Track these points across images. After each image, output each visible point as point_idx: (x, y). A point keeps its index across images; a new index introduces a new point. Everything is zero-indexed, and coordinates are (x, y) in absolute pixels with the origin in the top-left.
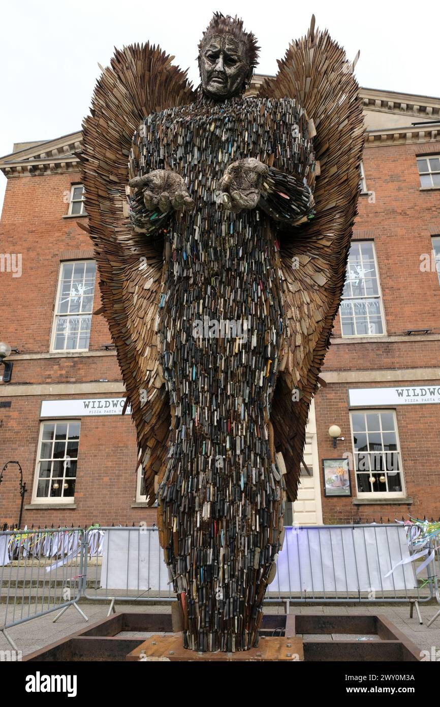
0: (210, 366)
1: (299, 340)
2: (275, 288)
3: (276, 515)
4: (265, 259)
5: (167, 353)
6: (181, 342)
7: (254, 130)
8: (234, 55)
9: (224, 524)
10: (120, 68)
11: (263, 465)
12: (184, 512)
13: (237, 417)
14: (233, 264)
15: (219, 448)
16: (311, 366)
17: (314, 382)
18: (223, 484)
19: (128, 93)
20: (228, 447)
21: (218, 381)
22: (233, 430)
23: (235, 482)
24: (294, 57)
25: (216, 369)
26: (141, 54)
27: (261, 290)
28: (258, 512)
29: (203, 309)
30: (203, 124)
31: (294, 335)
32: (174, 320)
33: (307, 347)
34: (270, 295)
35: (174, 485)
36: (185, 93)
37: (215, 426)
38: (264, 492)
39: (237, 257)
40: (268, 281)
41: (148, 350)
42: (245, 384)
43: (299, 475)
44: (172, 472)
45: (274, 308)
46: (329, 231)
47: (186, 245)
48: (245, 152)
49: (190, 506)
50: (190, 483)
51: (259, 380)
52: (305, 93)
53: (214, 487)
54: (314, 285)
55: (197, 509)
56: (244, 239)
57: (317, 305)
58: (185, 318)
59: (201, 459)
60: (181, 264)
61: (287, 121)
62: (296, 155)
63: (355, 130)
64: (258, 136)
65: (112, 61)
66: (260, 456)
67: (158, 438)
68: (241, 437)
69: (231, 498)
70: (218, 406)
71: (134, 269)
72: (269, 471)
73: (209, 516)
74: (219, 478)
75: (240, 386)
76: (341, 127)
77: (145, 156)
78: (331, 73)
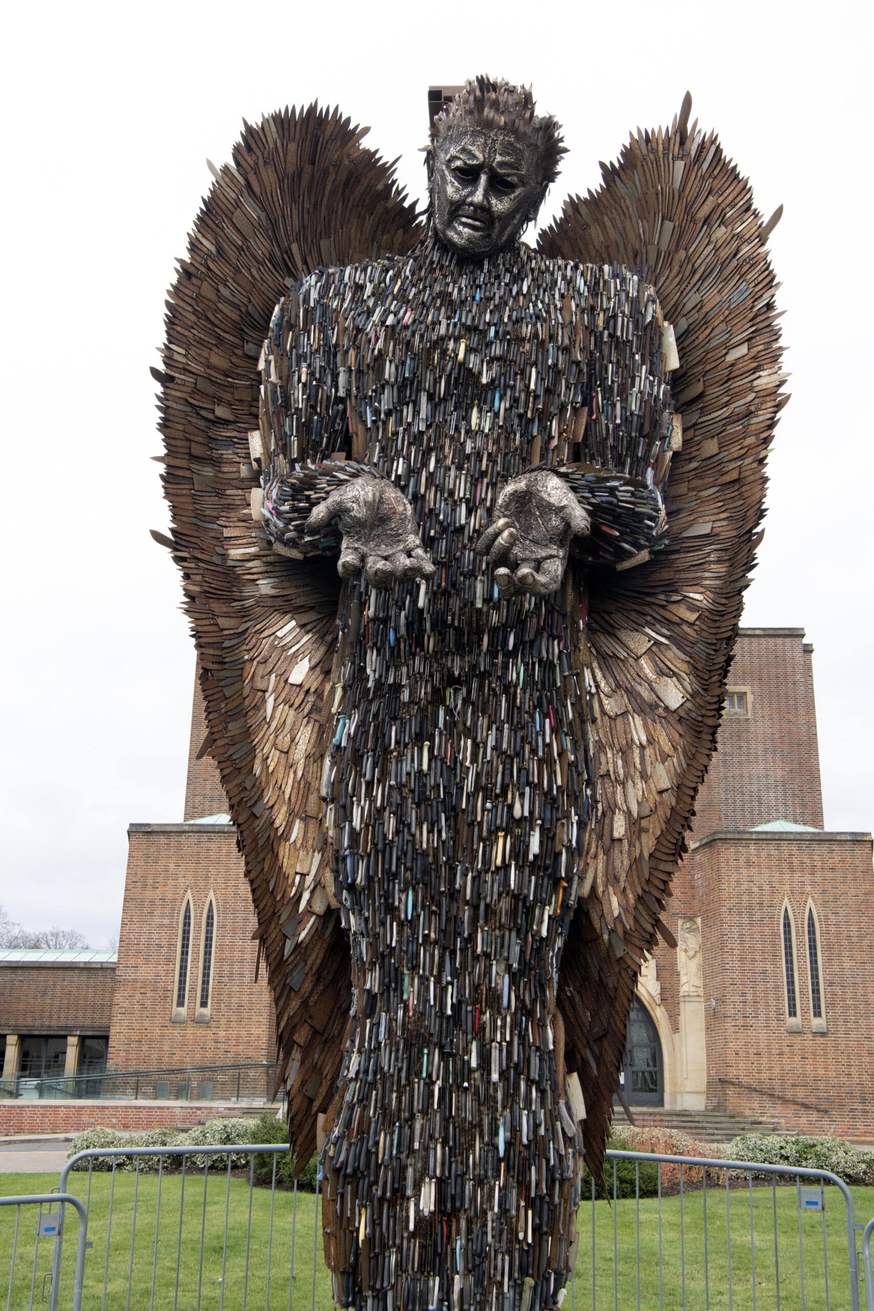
0: (443, 889)
1: (619, 827)
2: (578, 721)
3: (565, 1208)
4: (560, 652)
5: (353, 854)
6: (385, 835)
7: (550, 362)
8: (513, 175)
9: (463, 1223)
10: (252, 163)
11: (543, 1104)
12: (382, 1199)
13: (494, 999)
14: (494, 665)
15: (454, 1063)
16: (643, 890)
17: (649, 928)
18: (462, 1140)
19: (263, 215)
20: (474, 1064)
21: (456, 920)
22: (484, 1029)
23: (486, 1139)
24: (640, 168)
25: (454, 895)
26: (298, 127)
27: (552, 730)
28: (531, 1203)
29: (430, 761)
30: (442, 339)
31: (609, 814)
32: (369, 785)
33: (637, 844)
34: (568, 739)
35: (362, 1139)
36: (387, 211)
37: (449, 1017)
38: (544, 1161)
39: (502, 649)
40: (565, 706)
41: (298, 826)
42: (514, 934)
43: (610, 1120)
44: (358, 1111)
45: (576, 767)
46: (695, 588)
47: (398, 616)
48: (529, 415)
49: (396, 1186)
50: (396, 1137)
51: (541, 922)
52: (659, 252)
53: (443, 1148)
54: (657, 706)
55: (409, 1192)
56: (520, 612)
57: (662, 752)
58: (393, 782)
59: (419, 1087)
60: (384, 655)
61: (619, 334)
62: (635, 418)
63: (761, 373)
64: (558, 373)
65: (237, 150)
66: (538, 1084)
67: (315, 1023)
68: (500, 1043)
69: (477, 1172)
70: (455, 974)
71: (266, 634)
72: (553, 1117)
73: (432, 1208)
74: (455, 1128)
75: (503, 937)
76: (732, 357)
77: (305, 385)
78: (719, 226)
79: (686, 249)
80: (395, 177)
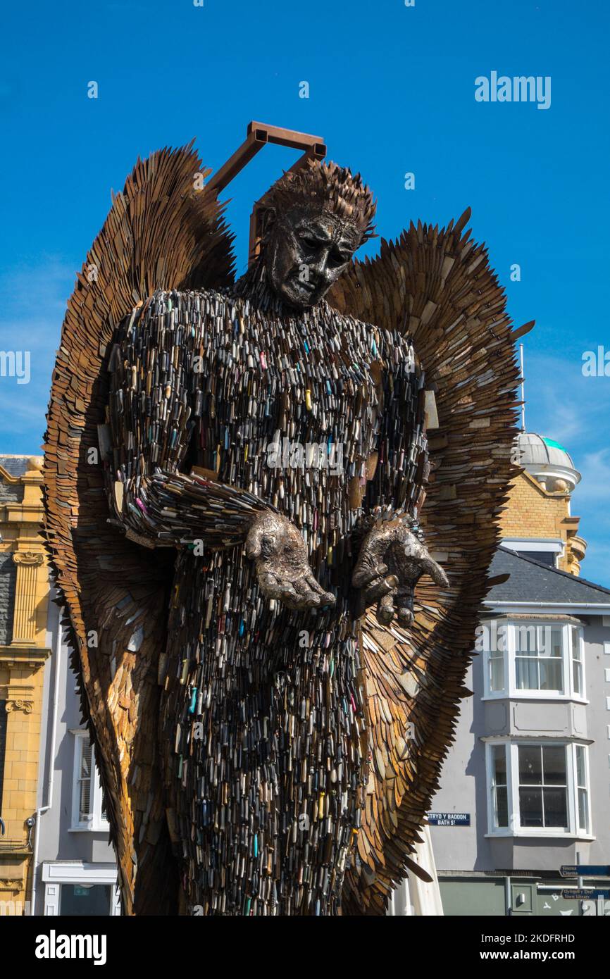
0: (275, 833)
1: (371, 785)
4: (356, 651)
5: (209, 803)
6: (241, 791)
8: (347, 253)
10: (134, 193)
16: (392, 834)
26: (168, 165)
27: (355, 713)
29: (268, 731)
30: (293, 387)
33: (385, 799)
39: (321, 647)
46: (432, 603)
51: (341, 860)
52: (420, 325)
54: (400, 693)
58: (246, 749)
60: (234, 643)
62: (413, 468)
70: (280, 899)
71: (108, 605)
76: (475, 425)
77: (169, 400)
78: (475, 318)
79: (445, 329)
80: (224, 215)
